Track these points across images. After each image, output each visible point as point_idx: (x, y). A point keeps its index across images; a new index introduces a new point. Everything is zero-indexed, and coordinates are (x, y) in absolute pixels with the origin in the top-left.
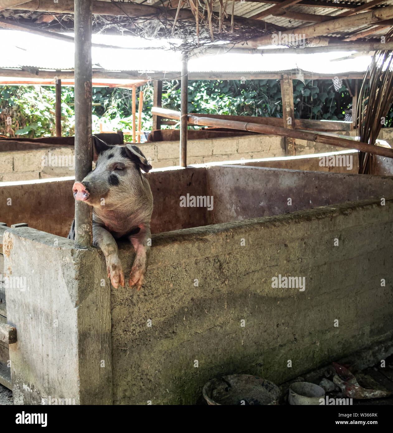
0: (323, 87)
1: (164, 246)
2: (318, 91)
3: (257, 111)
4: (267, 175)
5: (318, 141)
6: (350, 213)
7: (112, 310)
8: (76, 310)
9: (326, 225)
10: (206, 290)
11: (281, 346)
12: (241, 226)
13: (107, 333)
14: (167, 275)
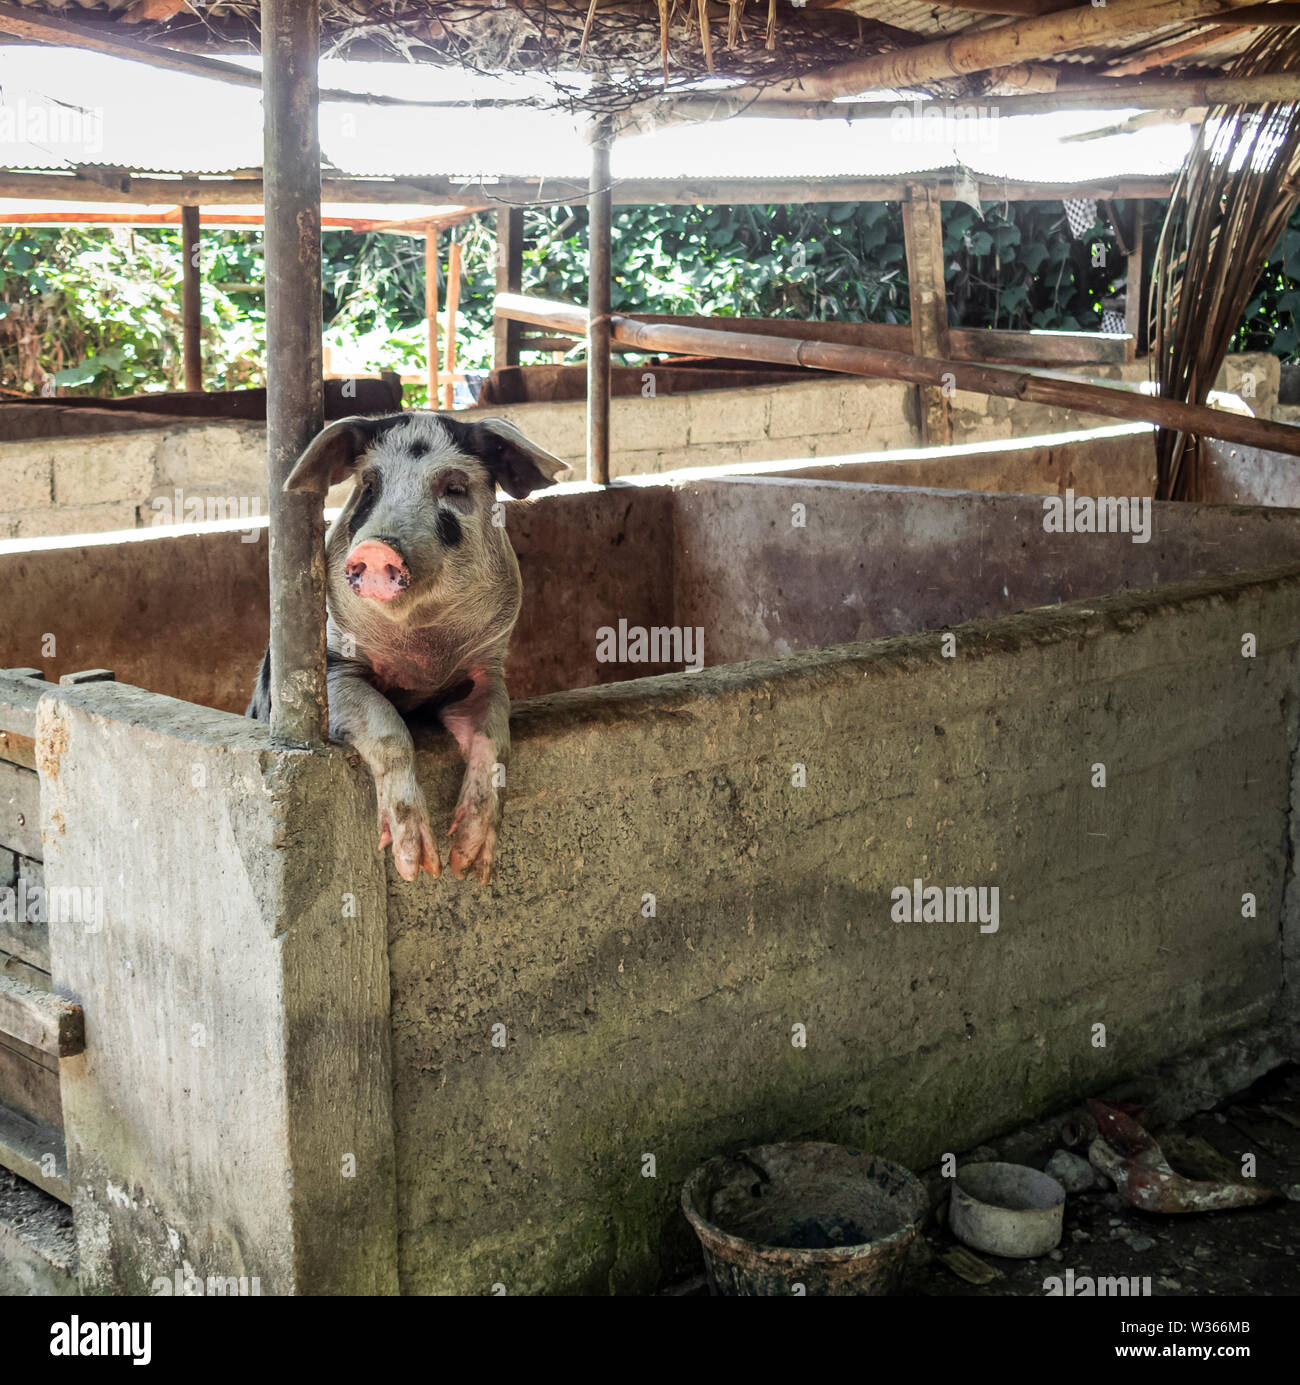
0: (1031, 227)
1: (556, 737)
2: (1016, 238)
3: (823, 303)
4: (867, 507)
5: (1031, 396)
6: (1140, 627)
7: (391, 943)
8: (277, 944)
9: (1064, 665)
10: (689, 877)
11: (925, 1049)
12: (797, 670)
13: (376, 1018)
14: (565, 831)
